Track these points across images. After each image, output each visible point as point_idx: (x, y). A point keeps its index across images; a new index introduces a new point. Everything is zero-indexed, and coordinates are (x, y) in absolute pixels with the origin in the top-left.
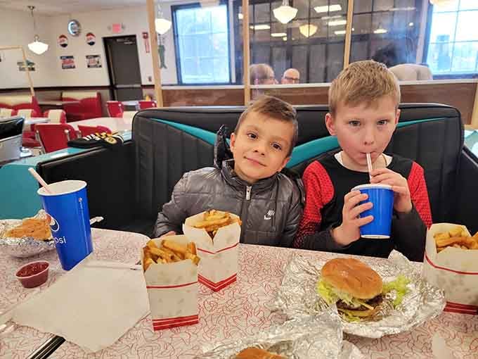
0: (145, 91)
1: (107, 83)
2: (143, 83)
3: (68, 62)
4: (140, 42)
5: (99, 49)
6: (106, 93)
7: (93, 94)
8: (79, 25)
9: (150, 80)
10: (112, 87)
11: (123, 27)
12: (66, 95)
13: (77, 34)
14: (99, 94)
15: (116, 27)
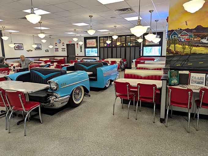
0: (76, 58)
1: (67, 55)
2: (76, 55)
3: (57, 50)
4: (76, 45)
5: (65, 47)
6: (66, 58)
7: (63, 58)
8: (60, 41)
9: (78, 55)
10: (68, 56)
11: (72, 42)
12: (55, 58)
13: (60, 43)
14: (64, 58)
15: (70, 42)
